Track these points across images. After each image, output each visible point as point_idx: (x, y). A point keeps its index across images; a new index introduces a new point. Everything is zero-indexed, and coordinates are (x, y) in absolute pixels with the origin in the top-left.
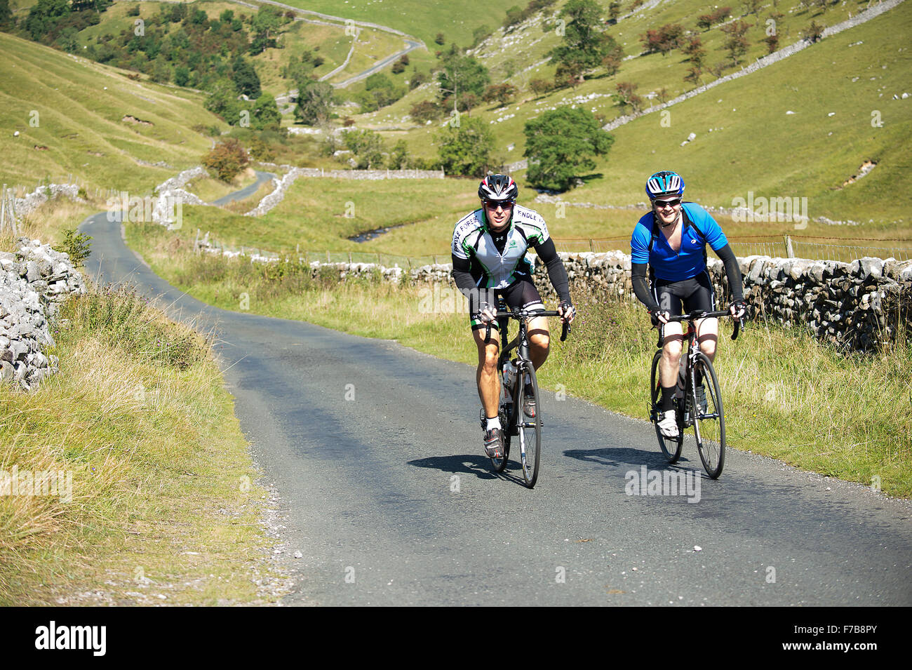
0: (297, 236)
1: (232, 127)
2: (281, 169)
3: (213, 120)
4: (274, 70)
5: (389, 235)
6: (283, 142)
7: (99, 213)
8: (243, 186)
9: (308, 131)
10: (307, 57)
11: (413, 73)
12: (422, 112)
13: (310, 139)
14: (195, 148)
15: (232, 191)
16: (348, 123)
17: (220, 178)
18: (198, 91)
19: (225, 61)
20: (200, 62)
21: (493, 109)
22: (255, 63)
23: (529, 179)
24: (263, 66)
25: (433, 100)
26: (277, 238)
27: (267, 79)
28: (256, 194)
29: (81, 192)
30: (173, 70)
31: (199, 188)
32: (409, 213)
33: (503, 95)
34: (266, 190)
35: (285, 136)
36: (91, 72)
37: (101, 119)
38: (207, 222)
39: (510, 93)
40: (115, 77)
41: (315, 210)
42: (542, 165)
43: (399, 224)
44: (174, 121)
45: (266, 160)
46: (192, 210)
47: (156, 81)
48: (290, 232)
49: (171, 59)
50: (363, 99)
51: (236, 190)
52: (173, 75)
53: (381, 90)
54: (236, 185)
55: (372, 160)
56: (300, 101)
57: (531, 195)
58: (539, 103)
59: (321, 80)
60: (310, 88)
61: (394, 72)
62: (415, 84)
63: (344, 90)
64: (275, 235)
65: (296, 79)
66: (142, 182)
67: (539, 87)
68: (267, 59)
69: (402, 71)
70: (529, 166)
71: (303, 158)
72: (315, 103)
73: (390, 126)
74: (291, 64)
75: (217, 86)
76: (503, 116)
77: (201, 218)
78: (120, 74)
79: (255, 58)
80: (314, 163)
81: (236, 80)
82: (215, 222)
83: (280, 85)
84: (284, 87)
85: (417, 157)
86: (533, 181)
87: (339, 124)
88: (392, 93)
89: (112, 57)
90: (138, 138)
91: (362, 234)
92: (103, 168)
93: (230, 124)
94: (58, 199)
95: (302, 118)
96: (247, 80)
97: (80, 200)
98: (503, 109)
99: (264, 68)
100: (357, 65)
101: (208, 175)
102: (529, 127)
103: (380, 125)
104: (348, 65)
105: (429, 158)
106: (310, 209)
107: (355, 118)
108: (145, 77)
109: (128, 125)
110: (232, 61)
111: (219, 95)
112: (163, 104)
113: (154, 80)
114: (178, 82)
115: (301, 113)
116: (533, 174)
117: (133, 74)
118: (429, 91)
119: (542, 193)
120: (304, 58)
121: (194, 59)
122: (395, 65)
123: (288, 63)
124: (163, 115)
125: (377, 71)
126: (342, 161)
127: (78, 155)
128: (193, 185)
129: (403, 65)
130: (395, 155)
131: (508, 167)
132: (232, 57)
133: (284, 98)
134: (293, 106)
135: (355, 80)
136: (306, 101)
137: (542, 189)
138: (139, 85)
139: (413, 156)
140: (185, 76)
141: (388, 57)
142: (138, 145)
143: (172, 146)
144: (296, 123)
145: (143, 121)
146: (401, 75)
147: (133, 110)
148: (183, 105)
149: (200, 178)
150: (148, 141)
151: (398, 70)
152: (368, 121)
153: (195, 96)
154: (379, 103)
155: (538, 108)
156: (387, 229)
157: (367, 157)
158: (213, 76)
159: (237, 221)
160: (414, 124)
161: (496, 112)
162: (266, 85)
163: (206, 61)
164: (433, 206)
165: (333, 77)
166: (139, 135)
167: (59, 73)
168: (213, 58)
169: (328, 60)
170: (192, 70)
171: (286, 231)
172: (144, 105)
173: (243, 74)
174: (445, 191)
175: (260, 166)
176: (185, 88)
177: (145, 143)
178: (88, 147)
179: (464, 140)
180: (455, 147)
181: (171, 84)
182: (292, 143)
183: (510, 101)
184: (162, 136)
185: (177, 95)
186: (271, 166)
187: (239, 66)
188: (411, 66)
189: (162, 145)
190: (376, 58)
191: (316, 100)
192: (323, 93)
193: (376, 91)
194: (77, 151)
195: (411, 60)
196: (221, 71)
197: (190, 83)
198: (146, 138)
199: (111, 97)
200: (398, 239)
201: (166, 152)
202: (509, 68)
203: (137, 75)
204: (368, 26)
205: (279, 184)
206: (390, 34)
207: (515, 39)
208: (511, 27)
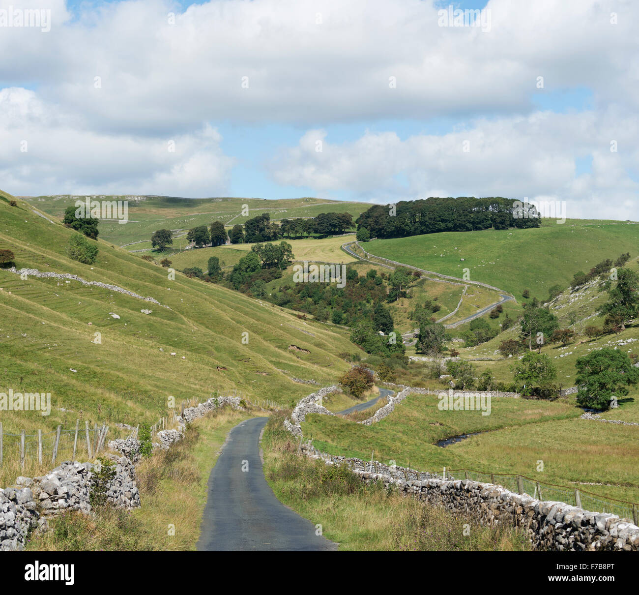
0: (394, 440)
1: (368, 355)
2: (398, 388)
3: (355, 349)
4: (404, 314)
5: (468, 440)
6: (403, 367)
7: (254, 417)
8: (368, 399)
9: (424, 359)
10: (428, 305)
11: (505, 319)
12: (508, 348)
13: (424, 366)
14: (339, 370)
15: (358, 403)
16: (454, 354)
17: (351, 394)
18: (348, 328)
19: (369, 306)
20: (351, 306)
21: (558, 348)
22: (390, 308)
23: (579, 401)
24: (396, 311)
25: (517, 339)
26: (379, 441)
27: (399, 320)
28: (374, 406)
29: (242, 403)
30: (331, 312)
31: (333, 401)
32: (487, 424)
33: (565, 338)
34: (382, 403)
35: (406, 363)
36: (270, 313)
37: (272, 348)
38: (329, 427)
39: (570, 336)
40: (287, 316)
41: (416, 420)
42: (588, 391)
43: (477, 432)
44: (327, 350)
45: (389, 380)
46: (319, 418)
47: (318, 320)
48: (389, 437)
49: (330, 304)
50: (467, 336)
51: (362, 402)
52: (331, 316)
53: (480, 330)
54: (362, 399)
55: (466, 383)
56: (419, 337)
57: (579, 413)
58: (591, 344)
59: (437, 322)
60: (427, 328)
61: (492, 318)
62: (506, 327)
63: (454, 329)
64: (377, 439)
65: (419, 321)
66: (292, 395)
67: (592, 333)
68: (400, 306)
69: (497, 317)
70: (579, 391)
71: (417, 379)
72: (431, 339)
73: (484, 357)
74: (416, 310)
75: (360, 325)
76: (565, 353)
77: (324, 425)
78: (292, 314)
79: (390, 304)
80: (424, 383)
81: (375, 320)
82: (335, 428)
83: (408, 325)
84: (410, 326)
85: (499, 381)
86: (581, 403)
87: (448, 355)
88: (489, 332)
89: (289, 301)
90: (298, 361)
91: (449, 438)
92: (265, 384)
93: (369, 352)
94: (223, 407)
95: (421, 349)
96: (384, 321)
97: (241, 408)
98: (565, 348)
99: (397, 312)
100: (464, 311)
101: (341, 391)
102: (579, 363)
103: (478, 356)
104: (458, 311)
105: (508, 383)
106: (412, 418)
107: (460, 351)
108: (310, 316)
109: (292, 352)
110: (374, 307)
111: (362, 331)
112: (319, 337)
113: (317, 319)
114: (335, 321)
115: (421, 346)
116: (582, 397)
117: (301, 314)
118: (514, 333)
119: (587, 411)
120: (426, 305)
121: (347, 305)
122: (492, 312)
123: (414, 309)
124: (319, 345)
125: (479, 316)
126: (444, 382)
127: (249, 374)
128: (329, 398)
129: (497, 312)
130: (483, 379)
131: (565, 391)
132: (374, 304)
133: (410, 334)
134: (416, 340)
135: (462, 322)
136: (424, 337)
137: (588, 409)
138: (304, 323)
139: (496, 381)
140: (339, 317)
141: (488, 306)
142: (297, 367)
143: (322, 368)
144: (417, 353)
145: (303, 350)
146: (496, 320)
147: (297, 342)
148: (335, 339)
149: (335, 393)
150: (304, 364)
151: (494, 316)
152: (469, 353)
153: (345, 332)
154: (479, 340)
155: (590, 348)
156: (468, 435)
157: (463, 380)
158: (360, 317)
159: (351, 427)
160: (502, 356)
161: (559, 350)
162: (398, 324)
163: (355, 306)
164: (505, 419)
165: (447, 320)
166: (299, 360)
167: (246, 314)
168: (360, 304)
169: (443, 308)
170: (344, 313)
171: (386, 436)
172: (305, 338)
173: (381, 316)
174: (516, 408)
175: (384, 385)
176: (338, 325)
177: (302, 366)
178: (257, 368)
179: (533, 370)
180: (526, 375)
181: (329, 322)
182: (411, 368)
183: (570, 342)
184: (316, 361)
185: (332, 331)
186: (391, 385)
187: (379, 311)
188: (504, 313)
189: (315, 367)
190: (478, 307)
191: (432, 336)
192: (436, 332)
193: (477, 331)
194: (248, 371)
195: (504, 309)
196: (366, 313)
197: (343, 322)
198: (303, 362)
199: (282, 331)
200: (474, 443)
201: (317, 372)
202: (573, 317)
203: (304, 315)
204: (474, 283)
205: (391, 400)
206: (490, 289)
207: (580, 296)
208: (577, 287)
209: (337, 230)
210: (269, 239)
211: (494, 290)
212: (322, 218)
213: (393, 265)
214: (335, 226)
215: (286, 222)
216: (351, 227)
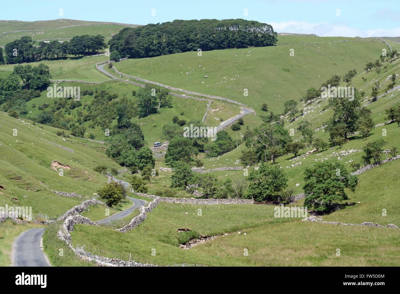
10: (175, 119)
11: (246, 131)
12: (247, 158)
16: (200, 164)
21: (289, 159)
24: (146, 125)
33: (296, 150)
45: (141, 191)
47: (75, 135)
50: (212, 148)
61: (234, 130)
69: (239, 129)
76: (295, 163)
89: (49, 119)
98: (295, 159)
100: (209, 124)
107: (205, 161)
108: (68, 132)
114: (91, 137)
122: (234, 125)
129: (239, 125)
141: (230, 119)
145: (64, 165)
146: (237, 132)
151: (236, 128)
152: (213, 163)
153: (101, 146)
160: (242, 166)
178: (27, 185)
183: (300, 153)
184: (76, 175)
186: (143, 196)
188: (245, 125)
190: (221, 120)
195: (245, 121)
203: (63, 132)
204: (217, 98)
205: (144, 209)
206: (231, 103)
207: (312, 109)
208: (309, 101)
209: (91, 51)
210: (28, 60)
211: (235, 104)
212: (77, 41)
213: (143, 83)
214: (89, 47)
215: (43, 44)
216: (103, 48)
